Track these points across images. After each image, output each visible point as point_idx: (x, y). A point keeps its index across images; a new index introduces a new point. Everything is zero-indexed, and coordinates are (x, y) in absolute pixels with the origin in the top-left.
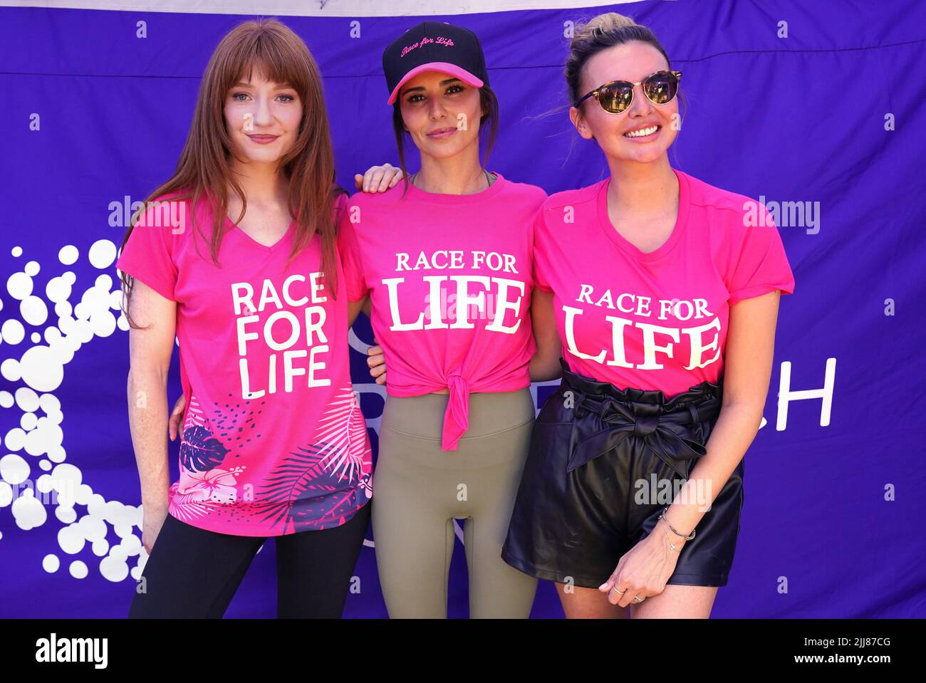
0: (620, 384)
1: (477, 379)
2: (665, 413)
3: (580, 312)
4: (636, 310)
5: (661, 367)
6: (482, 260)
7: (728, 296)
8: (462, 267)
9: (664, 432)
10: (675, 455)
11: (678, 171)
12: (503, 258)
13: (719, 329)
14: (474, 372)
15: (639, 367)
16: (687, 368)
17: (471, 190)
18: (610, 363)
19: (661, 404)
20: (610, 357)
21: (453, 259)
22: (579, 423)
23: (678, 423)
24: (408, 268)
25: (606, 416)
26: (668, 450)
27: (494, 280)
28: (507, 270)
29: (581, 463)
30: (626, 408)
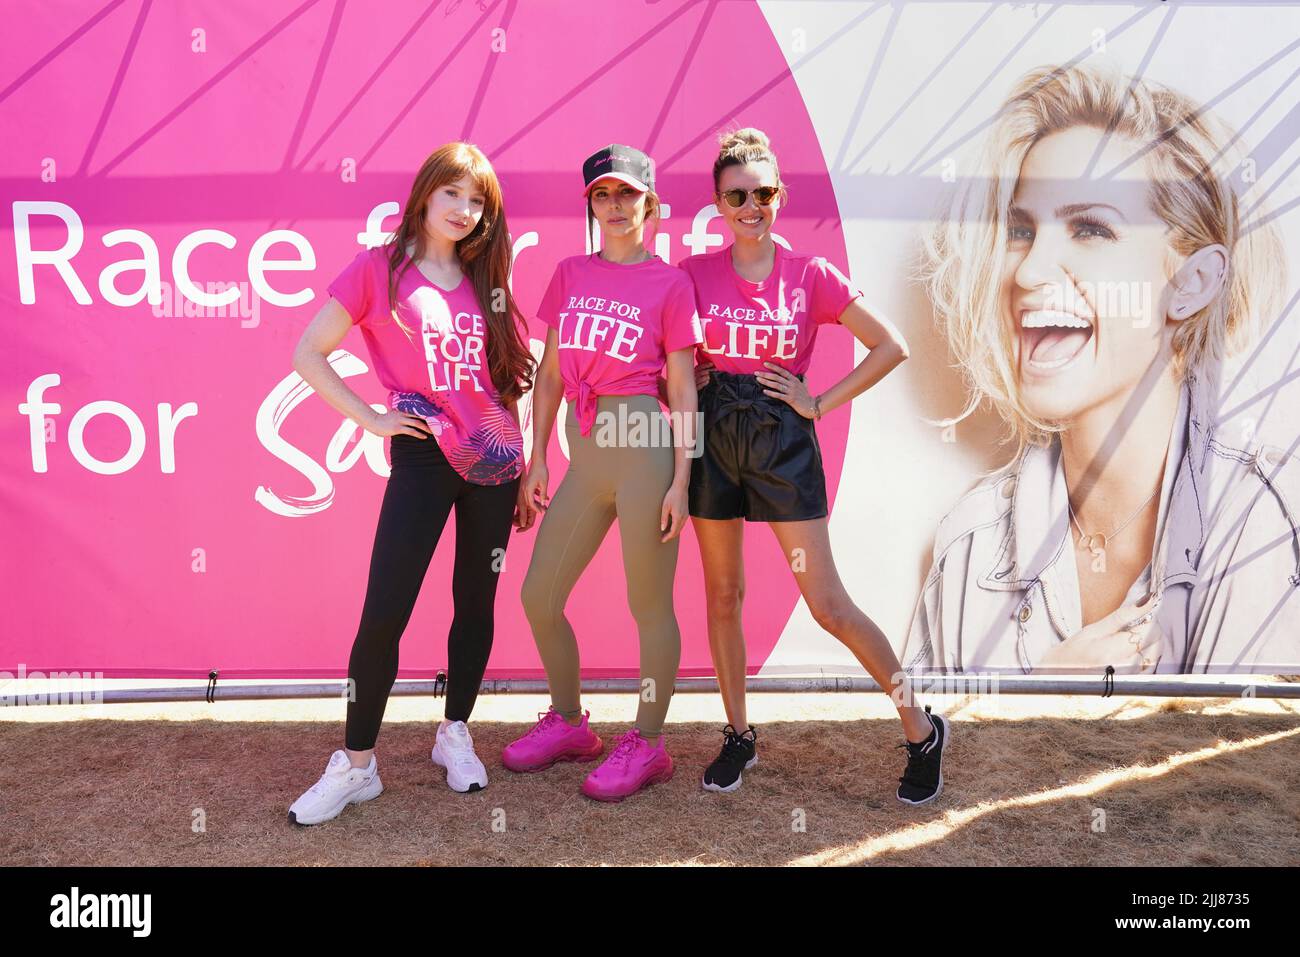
3: (710, 320)
4: (745, 318)
5: (758, 358)
18: (727, 355)
20: (727, 350)
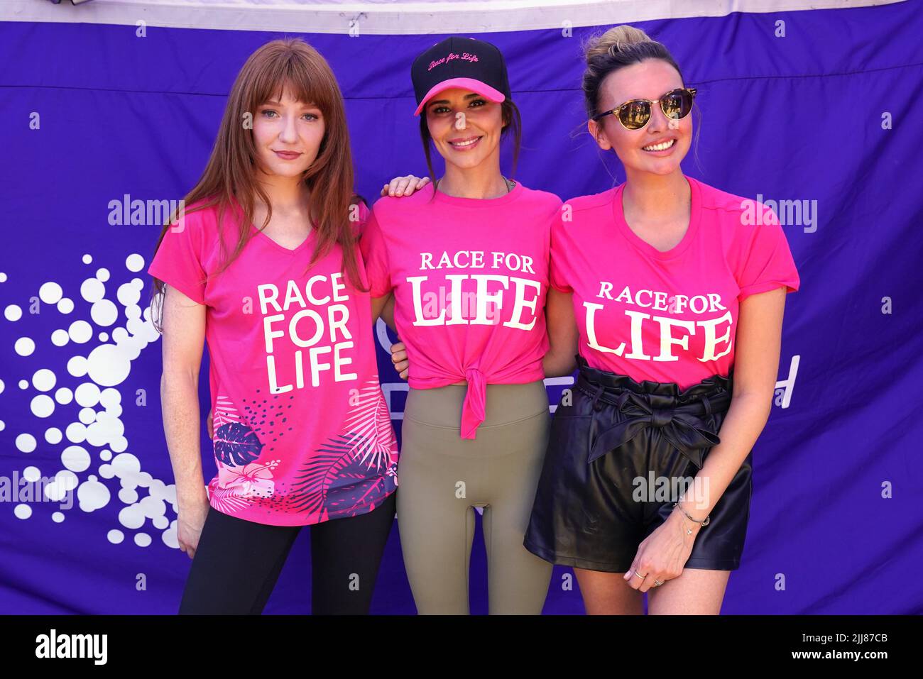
0: (636, 377)
1: (493, 372)
2: (679, 405)
3: (601, 307)
4: (653, 305)
5: (676, 358)
6: (501, 260)
7: (738, 292)
8: (482, 266)
9: (680, 423)
10: (691, 444)
11: (689, 178)
12: (521, 259)
13: (731, 322)
14: (491, 366)
15: (656, 359)
16: (700, 360)
17: (492, 195)
18: (628, 356)
19: (676, 396)
21: (474, 259)
22: (599, 415)
23: (692, 414)
24: (431, 267)
25: (625, 408)
26: (684, 440)
27: (513, 279)
28: (524, 270)
29: (600, 454)
30: (643, 400)
